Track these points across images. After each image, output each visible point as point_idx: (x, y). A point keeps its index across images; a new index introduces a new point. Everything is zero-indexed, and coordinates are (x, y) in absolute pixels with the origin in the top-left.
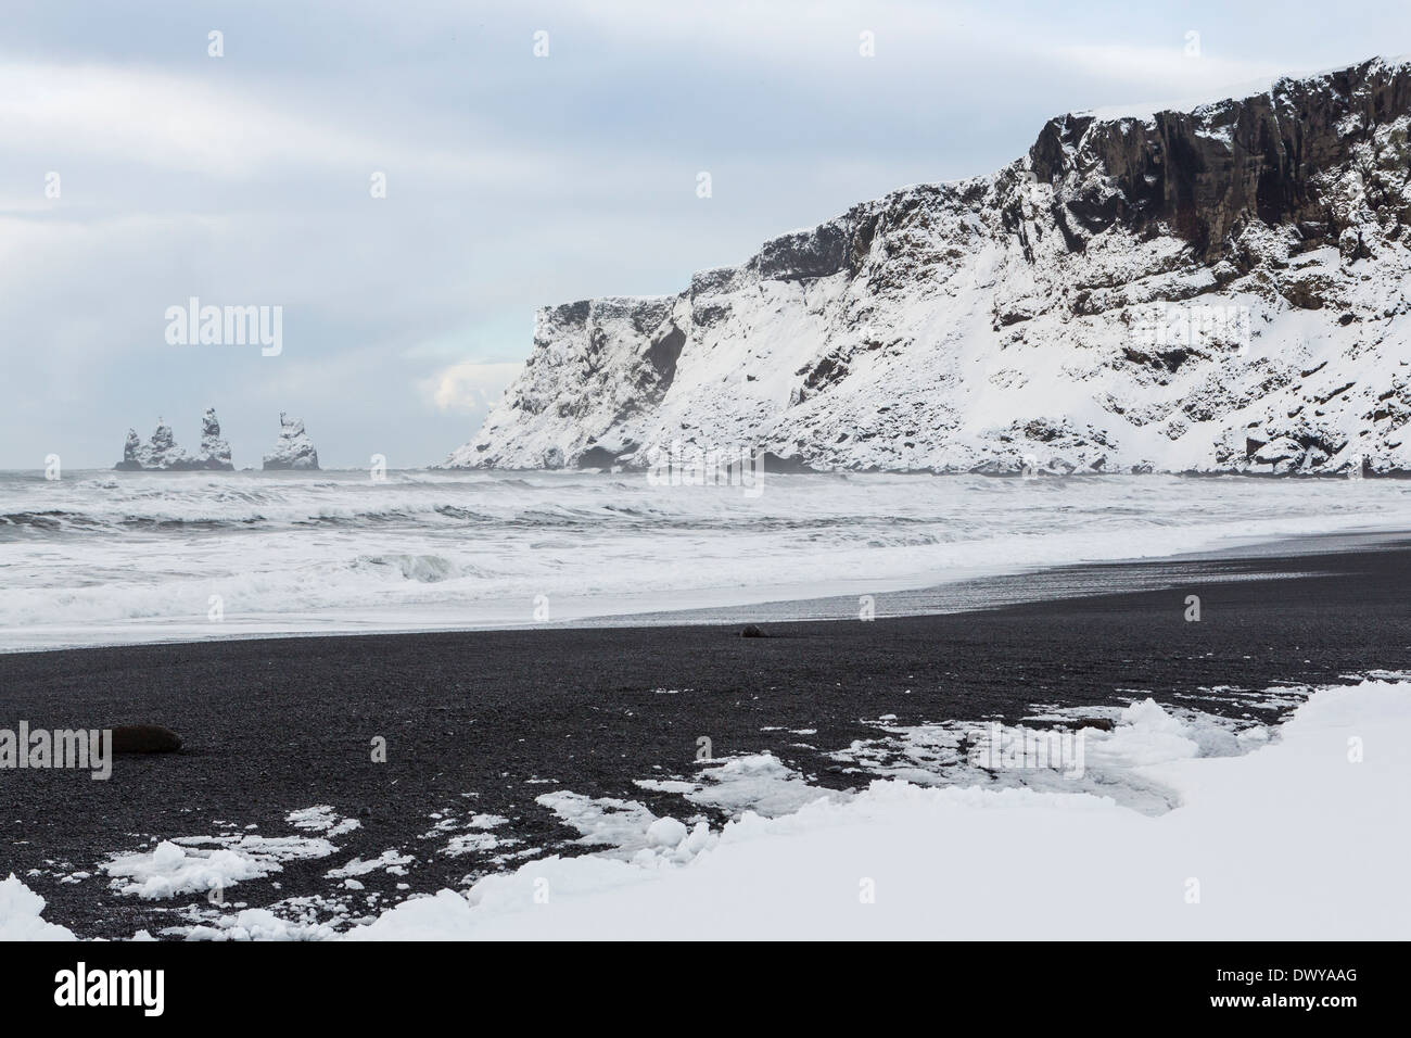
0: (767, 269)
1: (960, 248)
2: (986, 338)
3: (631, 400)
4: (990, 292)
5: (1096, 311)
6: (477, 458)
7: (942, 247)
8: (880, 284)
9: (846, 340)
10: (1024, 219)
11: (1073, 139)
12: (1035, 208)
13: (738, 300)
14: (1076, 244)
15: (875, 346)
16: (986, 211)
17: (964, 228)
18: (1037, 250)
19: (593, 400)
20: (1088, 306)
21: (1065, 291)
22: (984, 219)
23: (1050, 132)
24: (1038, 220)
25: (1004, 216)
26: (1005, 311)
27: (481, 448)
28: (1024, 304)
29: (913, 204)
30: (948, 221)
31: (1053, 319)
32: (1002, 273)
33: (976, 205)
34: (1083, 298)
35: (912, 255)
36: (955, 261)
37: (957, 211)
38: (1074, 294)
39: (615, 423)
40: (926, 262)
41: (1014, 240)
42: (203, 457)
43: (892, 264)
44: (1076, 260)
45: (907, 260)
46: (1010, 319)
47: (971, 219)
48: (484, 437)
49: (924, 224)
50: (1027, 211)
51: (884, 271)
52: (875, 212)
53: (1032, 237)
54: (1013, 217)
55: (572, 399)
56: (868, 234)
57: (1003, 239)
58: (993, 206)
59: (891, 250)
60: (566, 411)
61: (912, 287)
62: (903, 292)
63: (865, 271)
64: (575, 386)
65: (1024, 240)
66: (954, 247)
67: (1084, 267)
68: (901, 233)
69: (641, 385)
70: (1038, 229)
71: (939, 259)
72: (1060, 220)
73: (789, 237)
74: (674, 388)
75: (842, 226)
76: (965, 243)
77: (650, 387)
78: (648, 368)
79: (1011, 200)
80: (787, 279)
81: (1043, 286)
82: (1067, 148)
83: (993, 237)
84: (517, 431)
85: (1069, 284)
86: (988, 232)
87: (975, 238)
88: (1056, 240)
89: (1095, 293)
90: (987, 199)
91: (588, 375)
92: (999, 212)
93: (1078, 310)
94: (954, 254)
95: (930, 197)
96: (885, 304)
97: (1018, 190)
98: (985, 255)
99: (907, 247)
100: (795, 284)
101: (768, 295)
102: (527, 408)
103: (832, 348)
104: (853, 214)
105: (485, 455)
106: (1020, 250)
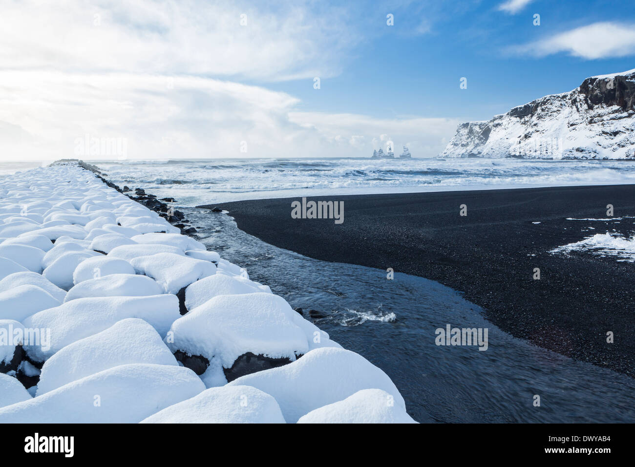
0: (512, 115)
1: (560, 109)
2: (566, 129)
3: (478, 143)
4: (567, 119)
5: (595, 123)
6: (444, 155)
7: (555, 109)
8: (540, 117)
9: (530, 130)
10: (577, 102)
11: (592, 83)
12: (580, 100)
13: (505, 121)
14: (591, 108)
15: (538, 131)
16: (567, 101)
17: (561, 104)
18: (580, 109)
19: (469, 143)
20: (593, 121)
21: (587, 118)
22: (566, 102)
23: (586, 82)
24: (581, 102)
25: (572, 101)
26: (571, 123)
27: (445, 153)
28: (576, 121)
29: (549, 100)
30: (557, 103)
31: (584, 125)
32: (570, 115)
33: (565, 99)
34: (591, 120)
35: (548, 111)
36: (558, 112)
37: (559, 101)
38: (589, 119)
39: (474, 148)
40: (551, 113)
41: (574, 107)
42: (389, 155)
43: (543, 113)
44: (591, 111)
45: (546, 112)
46: (572, 125)
47: (563, 102)
48: (445, 151)
49: (551, 104)
50: (578, 100)
51: (541, 114)
52: (539, 102)
53: (579, 106)
54: (574, 102)
55: (465, 143)
56: (537, 106)
57: (571, 107)
58: (569, 99)
59: (543, 110)
60: (463, 145)
61: (547, 118)
62: (545, 119)
63: (536, 115)
64: (465, 140)
65: (577, 107)
66: (558, 109)
67: (592, 113)
68: (546, 106)
69: (480, 140)
70: (581, 104)
71: (554, 112)
72: (587, 102)
73: (517, 108)
74: (488, 141)
75: (530, 105)
76: (562, 108)
77: (482, 141)
78: (482, 136)
79: (574, 98)
80: (516, 117)
81: (582, 117)
82: (590, 86)
83: (569, 106)
84: (453, 150)
85: (588, 117)
86: (567, 105)
87: (564, 107)
88: (585, 106)
89: (595, 119)
90: (567, 98)
91: (468, 138)
92: (570, 100)
93: (591, 122)
94: (559, 111)
95: (553, 98)
96: (540, 122)
97: (576, 96)
98: (566, 110)
99: (547, 109)
100: (518, 118)
101: (512, 121)
102: (455, 145)
103: (527, 132)
104: (533, 102)
105: (446, 155)
106: (576, 109)
